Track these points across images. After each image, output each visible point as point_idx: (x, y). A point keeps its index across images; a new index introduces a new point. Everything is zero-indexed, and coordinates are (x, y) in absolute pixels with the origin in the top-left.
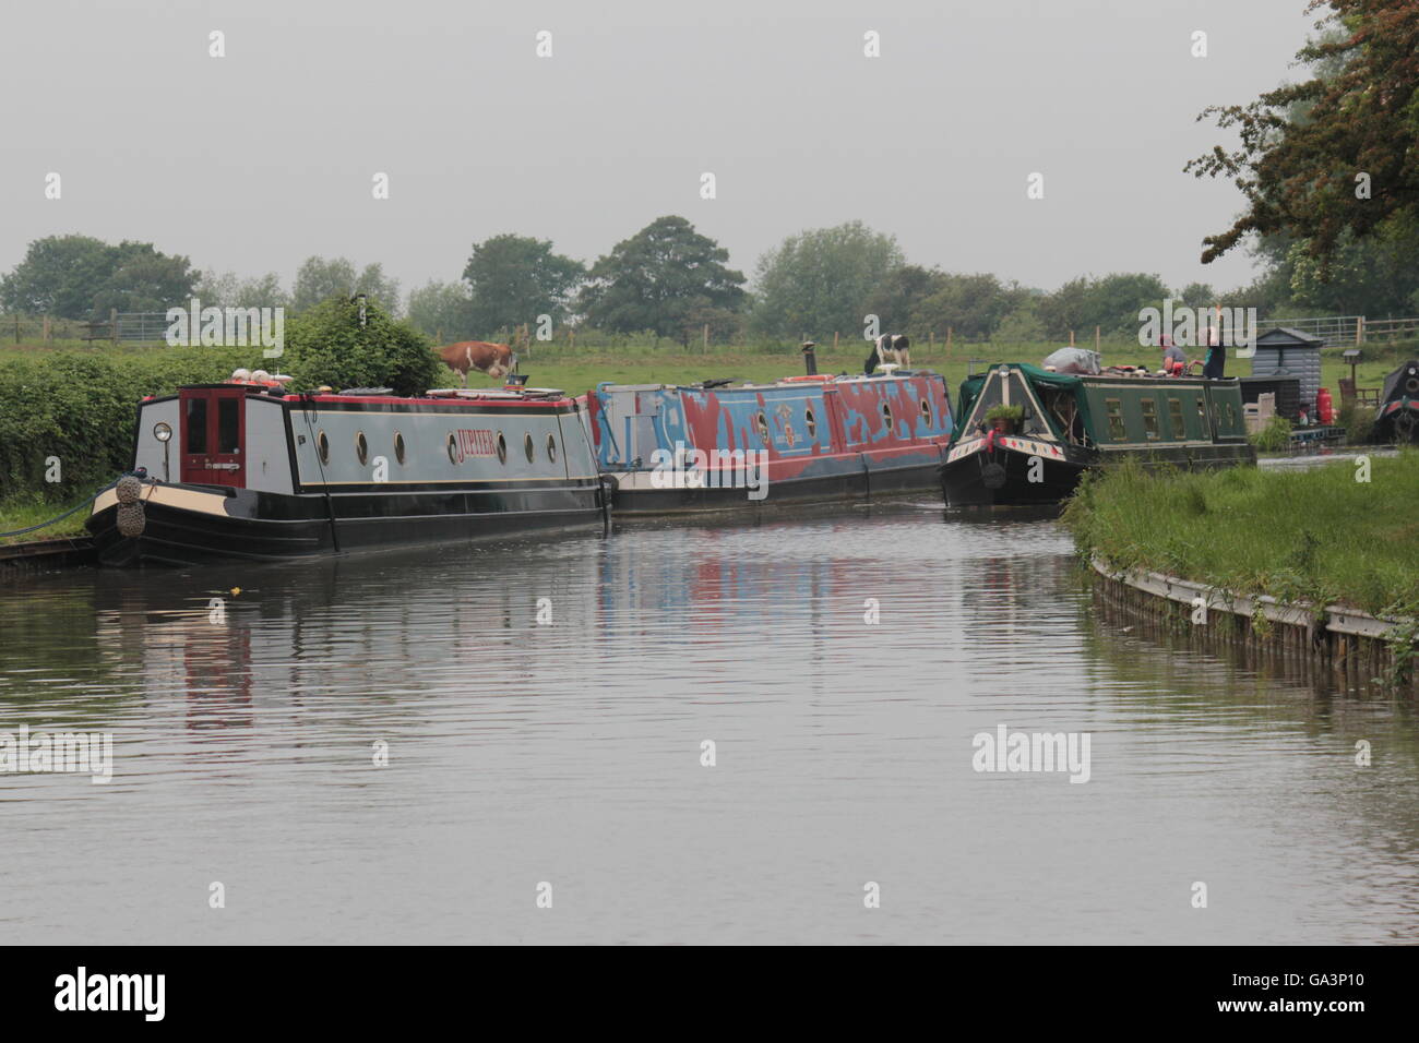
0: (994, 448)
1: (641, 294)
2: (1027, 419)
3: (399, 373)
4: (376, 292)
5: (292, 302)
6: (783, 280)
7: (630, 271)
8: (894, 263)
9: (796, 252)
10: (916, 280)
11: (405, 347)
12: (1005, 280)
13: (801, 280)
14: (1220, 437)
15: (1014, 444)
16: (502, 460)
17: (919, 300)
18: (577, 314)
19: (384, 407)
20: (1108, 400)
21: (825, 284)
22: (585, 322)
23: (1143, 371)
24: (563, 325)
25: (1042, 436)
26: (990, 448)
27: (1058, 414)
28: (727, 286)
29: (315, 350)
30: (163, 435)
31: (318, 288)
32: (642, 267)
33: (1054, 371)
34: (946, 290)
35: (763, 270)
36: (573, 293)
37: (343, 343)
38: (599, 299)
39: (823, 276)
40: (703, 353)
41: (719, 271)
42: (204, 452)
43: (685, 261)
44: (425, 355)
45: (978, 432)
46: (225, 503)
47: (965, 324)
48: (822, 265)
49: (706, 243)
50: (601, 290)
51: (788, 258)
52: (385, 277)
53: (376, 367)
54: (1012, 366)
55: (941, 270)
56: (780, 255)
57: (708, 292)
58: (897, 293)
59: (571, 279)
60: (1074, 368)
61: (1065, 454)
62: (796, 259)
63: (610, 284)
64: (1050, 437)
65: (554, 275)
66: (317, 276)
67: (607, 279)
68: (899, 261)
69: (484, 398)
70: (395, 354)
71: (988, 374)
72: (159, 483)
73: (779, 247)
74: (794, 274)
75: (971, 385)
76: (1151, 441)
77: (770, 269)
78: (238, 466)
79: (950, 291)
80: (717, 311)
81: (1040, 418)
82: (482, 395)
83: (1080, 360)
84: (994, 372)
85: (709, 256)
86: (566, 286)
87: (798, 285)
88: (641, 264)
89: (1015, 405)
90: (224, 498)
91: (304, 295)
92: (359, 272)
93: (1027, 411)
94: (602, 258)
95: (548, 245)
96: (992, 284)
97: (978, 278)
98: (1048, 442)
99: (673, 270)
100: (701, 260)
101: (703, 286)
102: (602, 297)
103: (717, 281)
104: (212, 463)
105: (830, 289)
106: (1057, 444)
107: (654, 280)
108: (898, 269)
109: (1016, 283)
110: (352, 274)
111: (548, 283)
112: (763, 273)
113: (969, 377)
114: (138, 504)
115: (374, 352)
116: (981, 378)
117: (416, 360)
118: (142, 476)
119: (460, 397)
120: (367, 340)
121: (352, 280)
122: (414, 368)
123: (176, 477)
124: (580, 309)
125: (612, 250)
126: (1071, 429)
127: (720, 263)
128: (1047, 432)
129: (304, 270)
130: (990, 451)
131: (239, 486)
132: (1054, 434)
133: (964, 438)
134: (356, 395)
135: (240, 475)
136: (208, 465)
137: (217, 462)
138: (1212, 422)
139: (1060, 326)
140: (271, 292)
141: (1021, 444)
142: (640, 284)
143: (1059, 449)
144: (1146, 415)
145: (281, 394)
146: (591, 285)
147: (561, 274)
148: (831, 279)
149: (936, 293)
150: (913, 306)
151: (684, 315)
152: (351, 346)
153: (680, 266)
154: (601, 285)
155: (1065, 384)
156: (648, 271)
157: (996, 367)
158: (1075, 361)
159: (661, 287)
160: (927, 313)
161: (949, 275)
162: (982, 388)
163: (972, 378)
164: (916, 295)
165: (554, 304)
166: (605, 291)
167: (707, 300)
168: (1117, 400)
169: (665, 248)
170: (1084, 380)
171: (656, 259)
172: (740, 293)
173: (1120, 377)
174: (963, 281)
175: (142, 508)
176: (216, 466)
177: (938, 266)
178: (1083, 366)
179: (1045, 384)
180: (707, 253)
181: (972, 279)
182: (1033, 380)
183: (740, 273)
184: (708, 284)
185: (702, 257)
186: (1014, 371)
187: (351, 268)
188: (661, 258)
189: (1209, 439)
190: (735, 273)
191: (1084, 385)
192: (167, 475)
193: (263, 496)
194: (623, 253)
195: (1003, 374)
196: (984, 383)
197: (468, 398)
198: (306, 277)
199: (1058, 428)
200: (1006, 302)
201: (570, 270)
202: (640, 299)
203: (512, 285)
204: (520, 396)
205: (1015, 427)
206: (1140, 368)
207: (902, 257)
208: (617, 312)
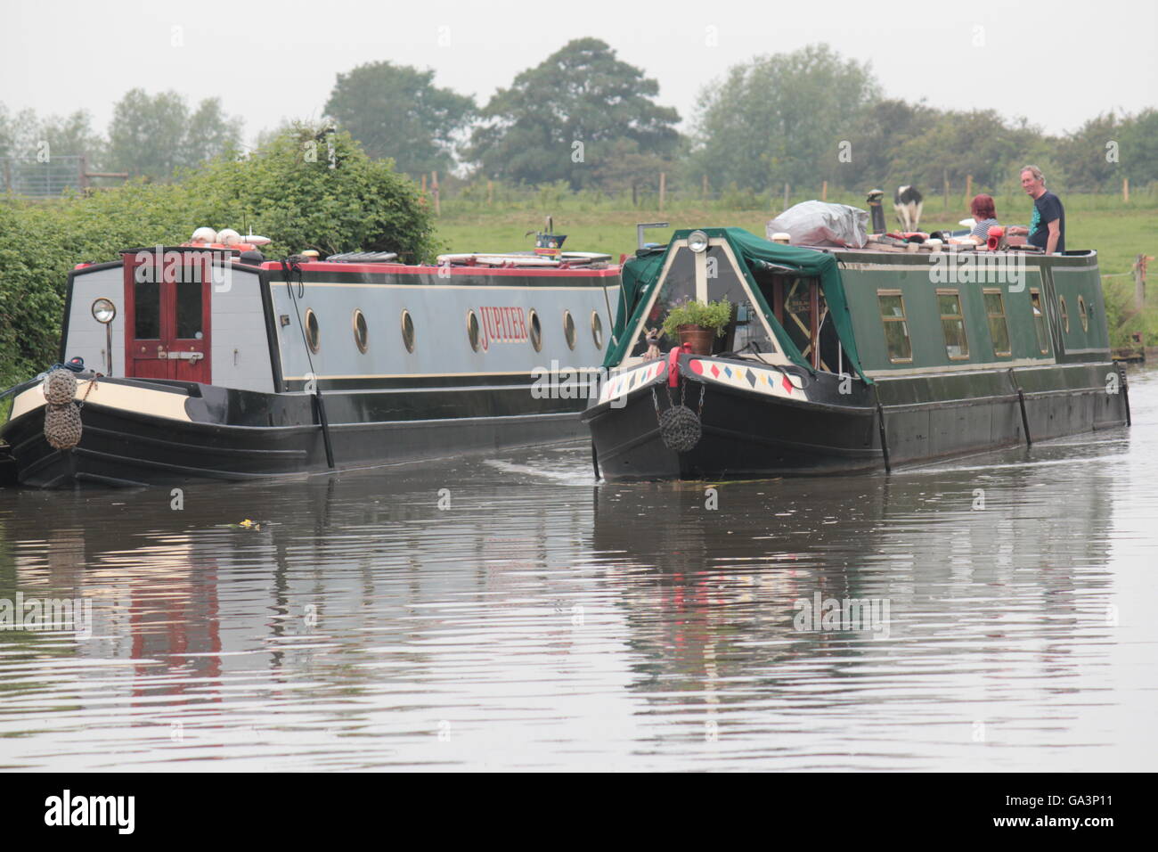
0: (680, 378)
1: (549, 137)
2: (742, 324)
3: (381, 231)
4: (214, 133)
5: (108, 146)
6: (729, 118)
7: (535, 107)
8: (868, 97)
9: (745, 83)
10: (897, 116)
11: (386, 197)
12: (1010, 118)
13: (751, 118)
14: (1068, 352)
15: (715, 371)
16: (536, 345)
17: (900, 142)
18: (469, 161)
19: (388, 278)
20: (881, 291)
21: (782, 123)
22: (479, 172)
23: (937, 241)
24: (449, 175)
25: (767, 357)
26: (673, 377)
27: (794, 316)
28: (656, 126)
29: (272, 202)
30: (104, 315)
31: (140, 128)
32: (550, 103)
33: (787, 241)
34: (935, 129)
35: (704, 105)
36: (463, 136)
37: (308, 192)
38: (496, 143)
39: (779, 113)
40: (657, 209)
41: (647, 108)
42: (155, 337)
43: (605, 95)
44: (411, 208)
45: (653, 350)
46: (187, 404)
47: (959, 173)
48: (779, 99)
49: (629, 72)
50: (499, 132)
51: (735, 90)
52: (225, 115)
53: (352, 224)
54: (712, 233)
55: (929, 105)
56: (725, 86)
57: (633, 134)
58: (874, 133)
59: (458, 118)
60: (821, 236)
61: (806, 389)
62: (746, 92)
63: (511, 124)
64: (779, 358)
65: (437, 113)
66: (139, 114)
67: (507, 118)
68: (876, 94)
69: (511, 266)
70: (373, 207)
71: (670, 246)
72: (100, 378)
73: (724, 78)
74: (741, 111)
75: (641, 266)
76: (956, 362)
77: (713, 103)
78: (201, 356)
79: (939, 131)
80: (645, 158)
81: (761, 324)
82: (509, 261)
83: (832, 223)
84: (681, 243)
85: (634, 89)
86: (452, 126)
87: (747, 125)
88: (550, 99)
89: (717, 302)
90: (186, 397)
91: (122, 137)
92: (193, 107)
93: (741, 309)
94: (500, 91)
95: (429, 76)
96: (994, 121)
97: (975, 115)
98: (776, 368)
99: (589, 106)
100: (625, 94)
101: (626, 126)
102: (500, 140)
103: (645, 119)
104: (167, 351)
105: (788, 129)
106: (792, 370)
107: (565, 119)
108: (874, 104)
109: (1024, 121)
110: (183, 112)
111: (429, 123)
112: (704, 110)
113: (638, 252)
114: (73, 406)
115: (348, 205)
116: (659, 253)
117: (400, 214)
118: (77, 368)
119: (479, 264)
120: (340, 189)
121: (182, 118)
122: (397, 226)
123: (119, 370)
124: (470, 156)
125: (512, 81)
126: (817, 343)
127: (647, 98)
128: (775, 351)
129: (122, 106)
130: (673, 384)
131: (203, 382)
132: (787, 353)
133: (628, 360)
134: (350, 261)
135: (203, 368)
136: (161, 354)
137: (173, 350)
138: (1054, 327)
139: (1081, 174)
140: (80, 134)
141: (728, 372)
142: (548, 124)
143: (796, 380)
144: (944, 316)
145: (257, 261)
146: (486, 125)
147: (446, 111)
148: (789, 117)
149: (922, 133)
150: (894, 150)
151: (602, 163)
152: (320, 197)
153: (598, 101)
154: (499, 125)
155: (805, 266)
156: (558, 107)
157: (684, 234)
158: (823, 223)
159: (574, 128)
160: (911, 158)
161: (939, 111)
162: (659, 272)
163: (643, 255)
164: (897, 136)
165: (437, 149)
166: (504, 133)
167: (633, 144)
168: (898, 292)
169: (579, 80)
170: (840, 258)
171: (569, 92)
172: (673, 136)
173: (900, 251)
174: (957, 119)
175: (78, 411)
176: (173, 355)
177: (924, 100)
178: (837, 234)
179: (772, 265)
180: (631, 85)
181: (968, 116)
182: (748, 260)
183: (674, 110)
184: (633, 124)
185: (625, 90)
186: (715, 242)
187: (182, 103)
188: (575, 90)
189: (1049, 356)
190: (667, 110)
191: (840, 265)
192: (110, 367)
193: (234, 395)
194: (527, 84)
195: (698, 247)
196: (663, 263)
197: (491, 266)
198: (125, 114)
199: (794, 339)
200: (1012, 144)
201: (458, 108)
202: (548, 142)
203: (383, 125)
204: (557, 262)
205: (719, 343)
206: (934, 236)
207: (879, 89)
208: (518, 160)
